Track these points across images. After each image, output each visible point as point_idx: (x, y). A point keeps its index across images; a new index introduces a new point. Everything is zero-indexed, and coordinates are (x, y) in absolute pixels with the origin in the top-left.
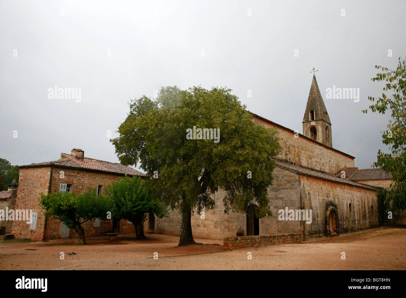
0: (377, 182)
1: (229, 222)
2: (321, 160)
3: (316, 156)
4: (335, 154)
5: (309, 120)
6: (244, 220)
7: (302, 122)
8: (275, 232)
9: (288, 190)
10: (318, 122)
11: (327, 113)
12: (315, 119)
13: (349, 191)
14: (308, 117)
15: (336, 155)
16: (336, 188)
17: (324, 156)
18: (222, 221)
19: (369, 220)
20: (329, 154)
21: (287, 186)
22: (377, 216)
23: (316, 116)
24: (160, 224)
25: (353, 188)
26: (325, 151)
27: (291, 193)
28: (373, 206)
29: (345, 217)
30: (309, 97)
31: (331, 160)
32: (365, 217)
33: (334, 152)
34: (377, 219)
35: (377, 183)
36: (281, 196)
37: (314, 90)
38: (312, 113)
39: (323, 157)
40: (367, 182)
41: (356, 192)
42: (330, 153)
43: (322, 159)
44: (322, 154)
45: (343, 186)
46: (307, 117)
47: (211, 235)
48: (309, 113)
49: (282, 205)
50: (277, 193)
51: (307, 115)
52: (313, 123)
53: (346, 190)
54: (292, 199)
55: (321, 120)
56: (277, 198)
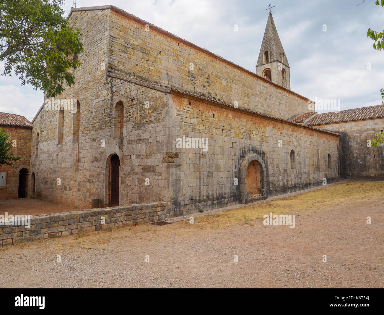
0: (338, 125)
1: (90, 183)
2: (265, 100)
3: (257, 94)
4: (287, 95)
5: (263, 63)
6: (104, 179)
7: (256, 66)
8: (136, 198)
9: (153, 125)
10: (272, 64)
11: (284, 54)
12: (269, 61)
13: (291, 133)
14: (263, 60)
15: (289, 97)
16: (266, 126)
17: (270, 96)
18: (84, 181)
19: (325, 173)
20: (279, 95)
21: (153, 118)
22: (336, 166)
23: (270, 57)
24: (39, 186)
25: (299, 129)
26: (273, 91)
27: (158, 129)
28: (331, 155)
29: (281, 169)
30: (264, 37)
31: (281, 102)
32: (318, 168)
33: (286, 93)
34: (336, 172)
35: (338, 127)
36: (144, 136)
37: (270, 29)
38: (266, 53)
39: (268, 97)
40: (326, 126)
41: (304, 136)
42: (281, 94)
43: (267, 99)
44: (267, 92)
45: (279, 125)
46: (261, 60)
47: (75, 201)
48: (263, 55)
49: (146, 152)
50: (140, 131)
51: (261, 57)
52: (268, 66)
53: (284, 131)
54: (158, 140)
55: (276, 61)
56: (140, 140)
